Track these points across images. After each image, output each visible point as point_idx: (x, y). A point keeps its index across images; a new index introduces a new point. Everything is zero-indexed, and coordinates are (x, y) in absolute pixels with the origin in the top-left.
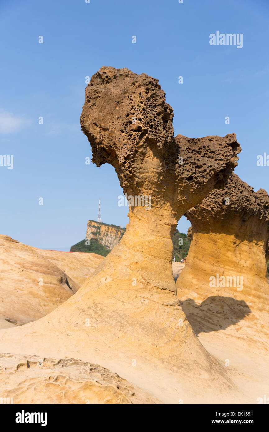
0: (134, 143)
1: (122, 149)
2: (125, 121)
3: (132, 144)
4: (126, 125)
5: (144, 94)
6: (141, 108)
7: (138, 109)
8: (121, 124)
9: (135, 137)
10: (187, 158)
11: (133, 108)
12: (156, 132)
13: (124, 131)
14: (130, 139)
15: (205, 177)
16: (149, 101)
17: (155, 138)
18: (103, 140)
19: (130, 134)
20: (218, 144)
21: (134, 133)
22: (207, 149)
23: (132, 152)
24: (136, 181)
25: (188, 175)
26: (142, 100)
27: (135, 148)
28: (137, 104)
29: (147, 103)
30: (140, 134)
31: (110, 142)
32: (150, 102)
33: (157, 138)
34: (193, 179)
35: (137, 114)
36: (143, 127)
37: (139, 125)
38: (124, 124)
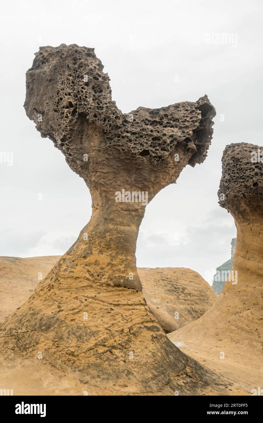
0: (67, 121)
1: (58, 131)
2: (57, 99)
3: (65, 123)
4: (58, 103)
5: (70, 65)
6: (71, 82)
7: (67, 83)
8: (53, 103)
9: (67, 115)
10: (141, 130)
11: (63, 83)
12: (84, 104)
13: (57, 110)
14: (63, 118)
15: (166, 149)
16: (77, 71)
17: (84, 111)
18: (41, 125)
19: (62, 112)
20: (185, 110)
21: (66, 110)
22: (169, 117)
23: (67, 131)
24: (79, 165)
25: (141, 149)
26: (70, 73)
27: (70, 126)
28: (66, 78)
29: (75, 75)
30: (72, 110)
31: (47, 125)
32: (78, 73)
33: (86, 110)
34: (149, 153)
35: (67, 89)
36: (73, 101)
37: (69, 100)
38: (56, 103)
